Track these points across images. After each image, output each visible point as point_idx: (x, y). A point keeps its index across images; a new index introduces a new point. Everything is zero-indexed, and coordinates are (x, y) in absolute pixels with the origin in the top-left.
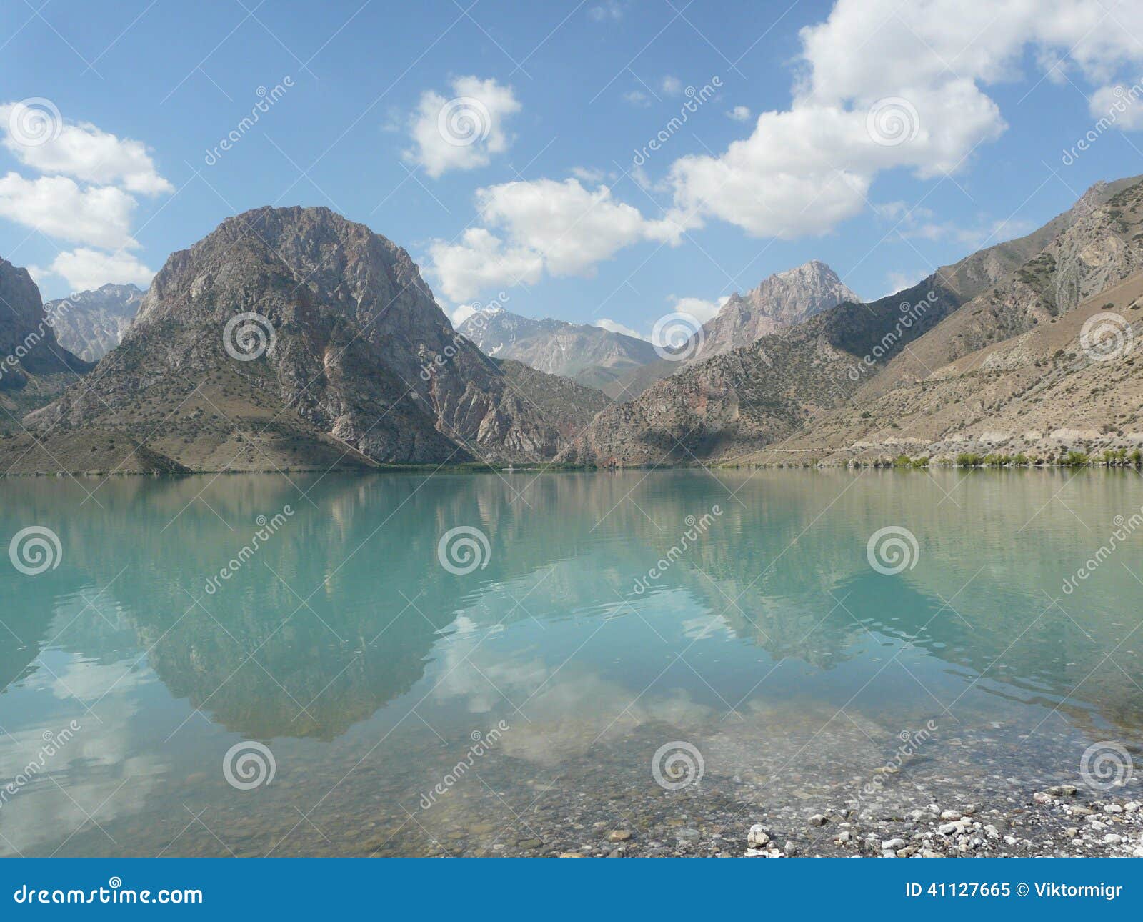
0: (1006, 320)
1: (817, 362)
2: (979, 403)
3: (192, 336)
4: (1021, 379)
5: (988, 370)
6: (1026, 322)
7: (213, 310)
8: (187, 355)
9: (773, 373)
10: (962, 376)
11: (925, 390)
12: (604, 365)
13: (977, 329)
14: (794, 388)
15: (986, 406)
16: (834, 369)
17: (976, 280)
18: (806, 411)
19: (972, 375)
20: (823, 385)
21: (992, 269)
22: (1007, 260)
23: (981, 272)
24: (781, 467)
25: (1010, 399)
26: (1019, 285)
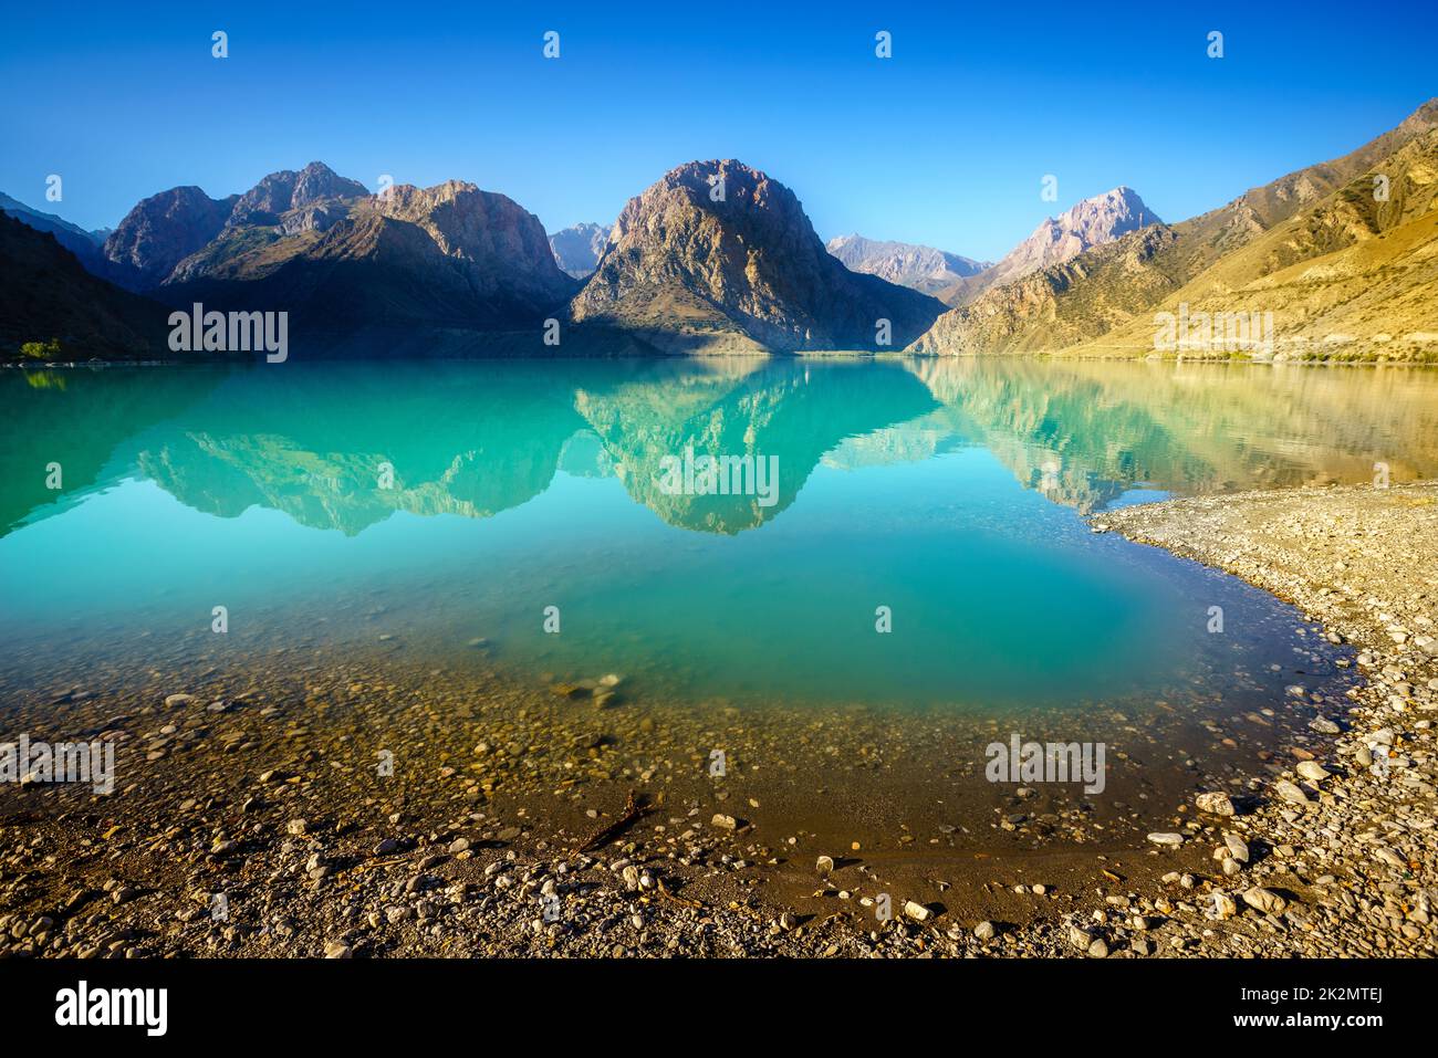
0: (1322, 235)
1: (1125, 274)
2: (1303, 310)
3: (652, 259)
4: (1348, 289)
5: (1308, 282)
6: (1344, 238)
7: (664, 240)
8: (648, 274)
9: (1086, 284)
10: (1280, 287)
11: (1241, 298)
12: (934, 278)
13: (1293, 244)
14: (1104, 296)
15: (1310, 312)
16: (1140, 279)
17: (1285, 199)
18: (1114, 314)
19: (1292, 285)
20: (1129, 293)
21: (1304, 190)
22: (1320, 180)
23: (1291, 191)
24: (1109, 358)
25: (1335, 306)
26: (1341, 204)
